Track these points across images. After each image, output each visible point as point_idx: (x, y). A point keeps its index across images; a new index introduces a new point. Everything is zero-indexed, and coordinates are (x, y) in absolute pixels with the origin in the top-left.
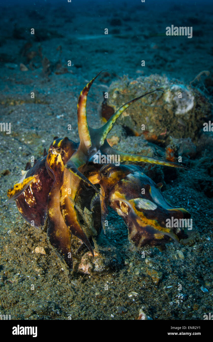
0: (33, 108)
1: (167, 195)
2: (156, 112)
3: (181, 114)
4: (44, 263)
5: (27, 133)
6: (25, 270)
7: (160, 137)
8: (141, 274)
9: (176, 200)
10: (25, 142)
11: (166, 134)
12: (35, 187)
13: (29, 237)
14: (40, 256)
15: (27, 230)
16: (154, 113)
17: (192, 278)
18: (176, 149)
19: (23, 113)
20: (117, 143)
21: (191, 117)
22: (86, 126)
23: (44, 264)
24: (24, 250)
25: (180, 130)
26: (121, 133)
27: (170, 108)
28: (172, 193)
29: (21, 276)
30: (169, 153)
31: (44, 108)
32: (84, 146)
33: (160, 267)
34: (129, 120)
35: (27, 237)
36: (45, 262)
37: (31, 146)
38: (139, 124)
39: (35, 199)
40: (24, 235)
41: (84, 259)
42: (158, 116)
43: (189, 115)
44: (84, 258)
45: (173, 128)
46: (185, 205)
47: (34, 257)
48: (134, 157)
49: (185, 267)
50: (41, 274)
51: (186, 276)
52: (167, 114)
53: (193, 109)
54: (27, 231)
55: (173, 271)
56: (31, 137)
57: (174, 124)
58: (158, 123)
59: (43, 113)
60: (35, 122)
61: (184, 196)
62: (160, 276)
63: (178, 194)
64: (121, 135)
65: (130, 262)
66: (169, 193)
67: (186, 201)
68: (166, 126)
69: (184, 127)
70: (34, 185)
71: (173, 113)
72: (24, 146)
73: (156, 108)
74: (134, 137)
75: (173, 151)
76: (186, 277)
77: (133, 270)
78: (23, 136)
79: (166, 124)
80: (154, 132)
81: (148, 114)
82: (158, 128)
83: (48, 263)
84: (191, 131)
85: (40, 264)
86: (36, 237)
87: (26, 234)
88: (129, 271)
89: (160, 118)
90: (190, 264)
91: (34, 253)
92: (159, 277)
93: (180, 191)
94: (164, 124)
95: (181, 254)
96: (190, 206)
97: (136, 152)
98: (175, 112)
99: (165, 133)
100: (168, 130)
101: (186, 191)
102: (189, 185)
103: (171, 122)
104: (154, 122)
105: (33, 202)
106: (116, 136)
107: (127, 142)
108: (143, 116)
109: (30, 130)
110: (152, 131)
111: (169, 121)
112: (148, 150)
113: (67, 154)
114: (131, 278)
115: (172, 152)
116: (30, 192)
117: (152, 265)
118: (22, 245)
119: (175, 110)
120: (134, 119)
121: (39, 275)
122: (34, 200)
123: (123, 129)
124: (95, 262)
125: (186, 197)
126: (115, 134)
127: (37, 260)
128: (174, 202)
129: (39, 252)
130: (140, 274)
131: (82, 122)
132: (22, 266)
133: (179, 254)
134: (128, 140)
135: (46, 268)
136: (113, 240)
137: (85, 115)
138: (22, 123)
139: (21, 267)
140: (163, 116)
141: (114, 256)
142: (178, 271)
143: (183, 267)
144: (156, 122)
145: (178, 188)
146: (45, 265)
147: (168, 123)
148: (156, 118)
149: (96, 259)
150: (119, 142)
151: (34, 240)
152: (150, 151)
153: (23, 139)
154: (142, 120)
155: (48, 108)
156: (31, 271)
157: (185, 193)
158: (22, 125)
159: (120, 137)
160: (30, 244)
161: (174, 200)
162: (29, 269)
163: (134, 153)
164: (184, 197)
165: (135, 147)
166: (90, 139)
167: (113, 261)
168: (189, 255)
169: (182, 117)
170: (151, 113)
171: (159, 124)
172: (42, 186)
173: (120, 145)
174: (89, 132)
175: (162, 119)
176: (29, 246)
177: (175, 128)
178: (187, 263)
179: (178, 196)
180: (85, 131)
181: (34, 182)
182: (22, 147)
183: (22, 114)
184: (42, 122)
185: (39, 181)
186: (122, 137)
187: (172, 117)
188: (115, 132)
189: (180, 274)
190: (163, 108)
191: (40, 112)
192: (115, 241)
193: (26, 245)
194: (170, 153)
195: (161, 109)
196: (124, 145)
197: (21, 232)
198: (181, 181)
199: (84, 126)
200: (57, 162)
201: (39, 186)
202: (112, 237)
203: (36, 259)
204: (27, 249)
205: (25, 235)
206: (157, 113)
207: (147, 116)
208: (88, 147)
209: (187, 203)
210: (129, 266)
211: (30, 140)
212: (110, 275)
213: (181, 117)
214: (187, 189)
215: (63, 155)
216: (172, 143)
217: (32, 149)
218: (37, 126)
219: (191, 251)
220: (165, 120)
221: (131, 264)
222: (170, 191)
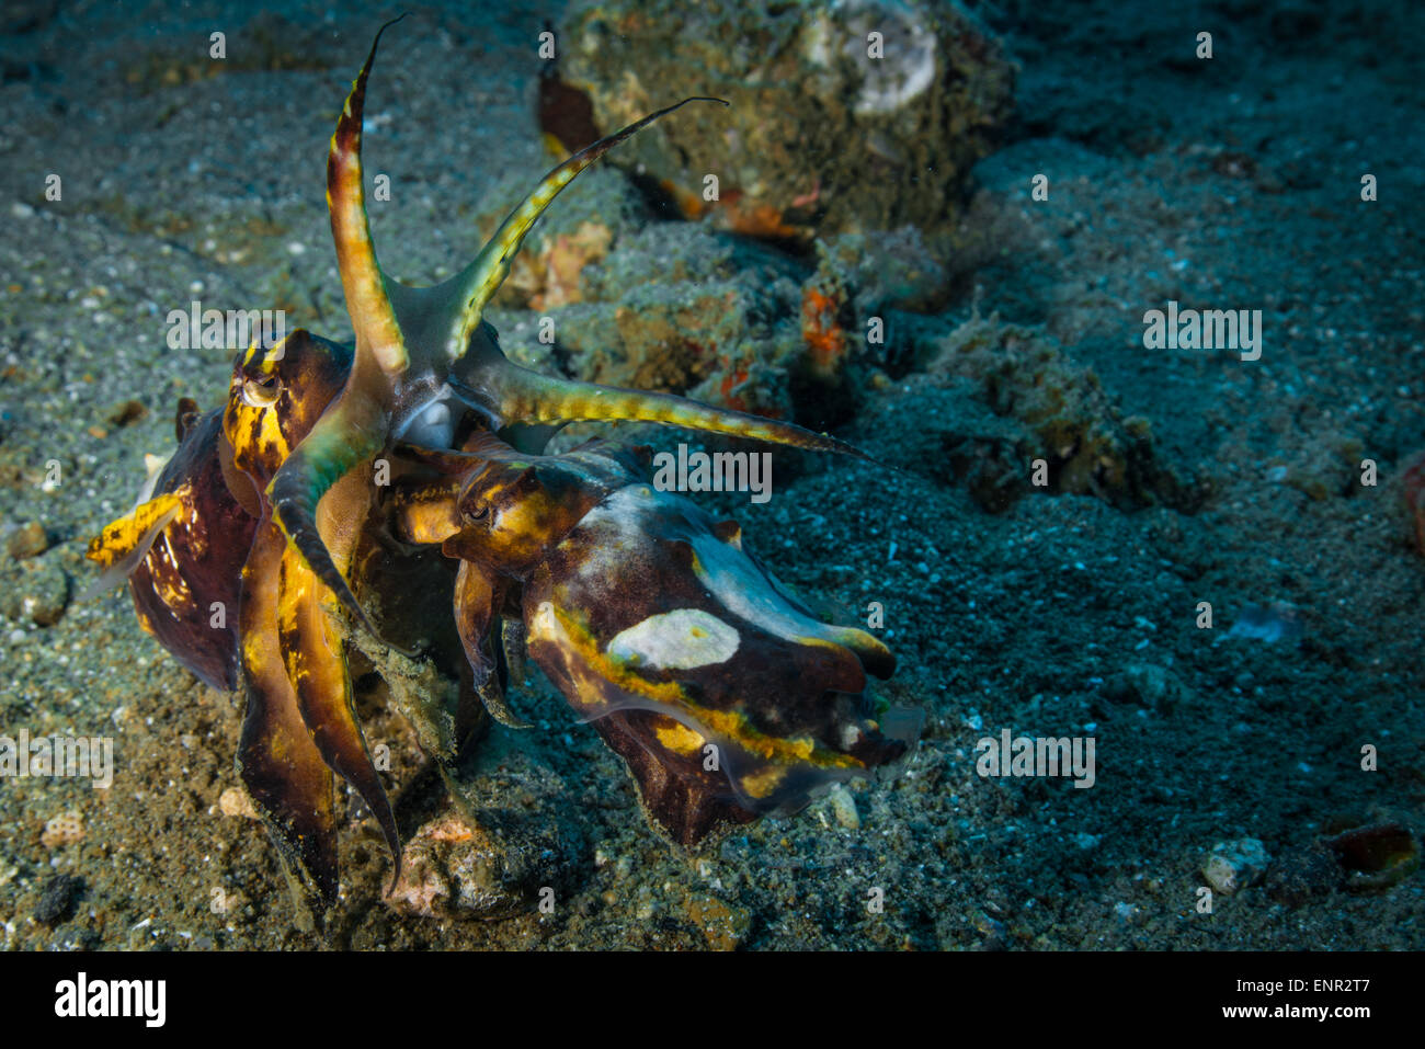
0: (260, 95)
1: (803, 510)
2: (769, 108)
3: (880, 112)
4: (252, 868)
5: (226, 214)
6: (174, 904)
7: (791, 216)
8: (660, 916)
9: (839, 534)
10: (221, 258)
11: (818, 201)
12: (182, 538)
13: (198, 739)
14: (241, 830)
15: (193, 704)
16: (760, 113)
17: (883, 927)
18: (844, 297)
19: (220, 118)
20: (601, 251)
21: (925, 123)
22: (375, 285)
23: (255, 871)
24: (177, 804)
25: (878, 182)
26: (617, 207)
27: (831, 91)
28: (823, 500)
29: (156, 933)
30: (814, 311)
31: (308, 91)
32: (374, 368)
33: (743, 880)
34: (655, 145)
35: (189, 740)
36: (259, 860)
37: (247, 271)
38: (698, 161)
39: (188, 587)
40: (176, 731)
41: (413, 858)
42: (781, 128)
43: (916, 115)
44: (413, 854)
45: (847, 172)
46: (877, 562)
47: (214, 839)
48: (610, 403)
49: (857, 871)
50: (238, 924)
51: (859, 920)
52: (816, 115)
53: (930, 89)
54: (196, 705)
55: (801, 898)
56: (241, 235)
57: (850, 155)
58: (781, 154)
59: (302, 112)
60: (265, 158)
61: (876, 514)
62: (741, 926)
63: (849, 508)
64: (617, 216)
65: (619, 852)
66: (810, 499)
67: (883, 542)
68: (818, 166)
69: (898, 169)
70: (178, 529)
71: (843, 110)
72: (211, 277)
73: (768, 93)
74: (673, 226)
75: (831, 303)
76: (858, 925)
77: (631, 892)
78: (210, 229)
79: (814, 157)
80: (764, 195)
81: (737, 119)
82: (781, 177)
83: (271, 862)
84: (929, 185)
85: (238, 874)
86: (230, 737)
87: (187, 728)
88: (611, 898)
89: (790, 134)
90: (882, 858)
91: (218, 817)
92: (737, 930)
93: (856, 493)
94: (808, 159)
95: (845, 806)
96: (898, 563)
97: (675, 309)
98: (852, 104)
99: (814, 196)
100: (825, 184)
101: (885, 492)
102: (901, 457)
103: (837, 147)
104: (764, 152)
105: (181, 598)
106: (596, 224)
107: (644, 248)
108: (713, 126)
109: (239, 201)
110: (755, 189)
111: (828, 144)
112: (724, 297)
113: (300, 408)
114: (618, 932)
115: (828, 310)
116: (166, 558)
117: (709, 871)
118: (171, 776)
119: (852, 97)
120: (679, 140)
121: (231, 928)
122: (184, 591)
123: (628, 186)
124: (460, 868)
125: (885, 520)
126: (592, 213)
127: (227, 854)
128: (830, 547)
129: (235, 813)
130: (654, 917)
131: (353, 269)
132: (164, 879)
133: (837, 806)
134: (647, 242)
135: (260, 887)
136: (559, 733)
137: (364, 238)
138: (208, 165)
139: (161, 883)
140: (803, 125)
141: (545, 833)
142: (824, 894)
143: (848, 872)
144: (771, 149)
145: (850, 478)
146: (259, 876)
147: (824, 154)
148: (772, 136)
149: (463, 853)
150: (612, 247)
151: (218, 755)
152: (734, 304)
153: (211, 245)
154: (712, 144)
155: (324, 88)
156: (197, 910)
157: (881, 502)
158: (211, 179)
159: (614, 227)
160: (202, 773)
161: (830, 536)
162: (190, 894)
163: (664, 310)
164: (874, 523)
165: (675, 280)
166: (401, 337)
167: (540, 861)
168: (882, 810)
169: (887, 125)
170: (747, 115)
171: (786, 160)
172: (208, 538)
173: (615, 265)
174: (389, 307)
175: (798, 137)
176: (198, 783)
177: (855, 172)
178: (869, 852)
179: (847, 517)
180: (373, 305)
181: (178, 520)
182: (206, 285)
183: (213, 125)
184: (296, 155)
185: (195, 516)
186: (624, 225)
187: (839, 127)
188: (592, 204)
189: (833, 910)
190: (798, 89)
191: (290, 107)
192: (569, 739)
193: (186, 778)
194: (819, 313)
195: (790, 95)
196: (632, 262)
197: (168, 715)
198: (869, 433)
199: (365, 285)
200: (262, 443)
201: (197, 539)
202: (555, 719)
203: (221, 846)
204: (186, 795)
205: (180, 733)
206: (775, 116)
207: (731, 126)
208: (394, 370)
209: (885, 552)
210: (613, 876)
211: (239, 246)
212: (529, 923)
213: (883, 124)
214: (890, 478)
215: (284, 411)
216: (828, 268)
217: (247, 286)
218: (275, 174)
219: (890, 785)
220: (811, 144)
221: (622, 865)
222: (816, 489)
